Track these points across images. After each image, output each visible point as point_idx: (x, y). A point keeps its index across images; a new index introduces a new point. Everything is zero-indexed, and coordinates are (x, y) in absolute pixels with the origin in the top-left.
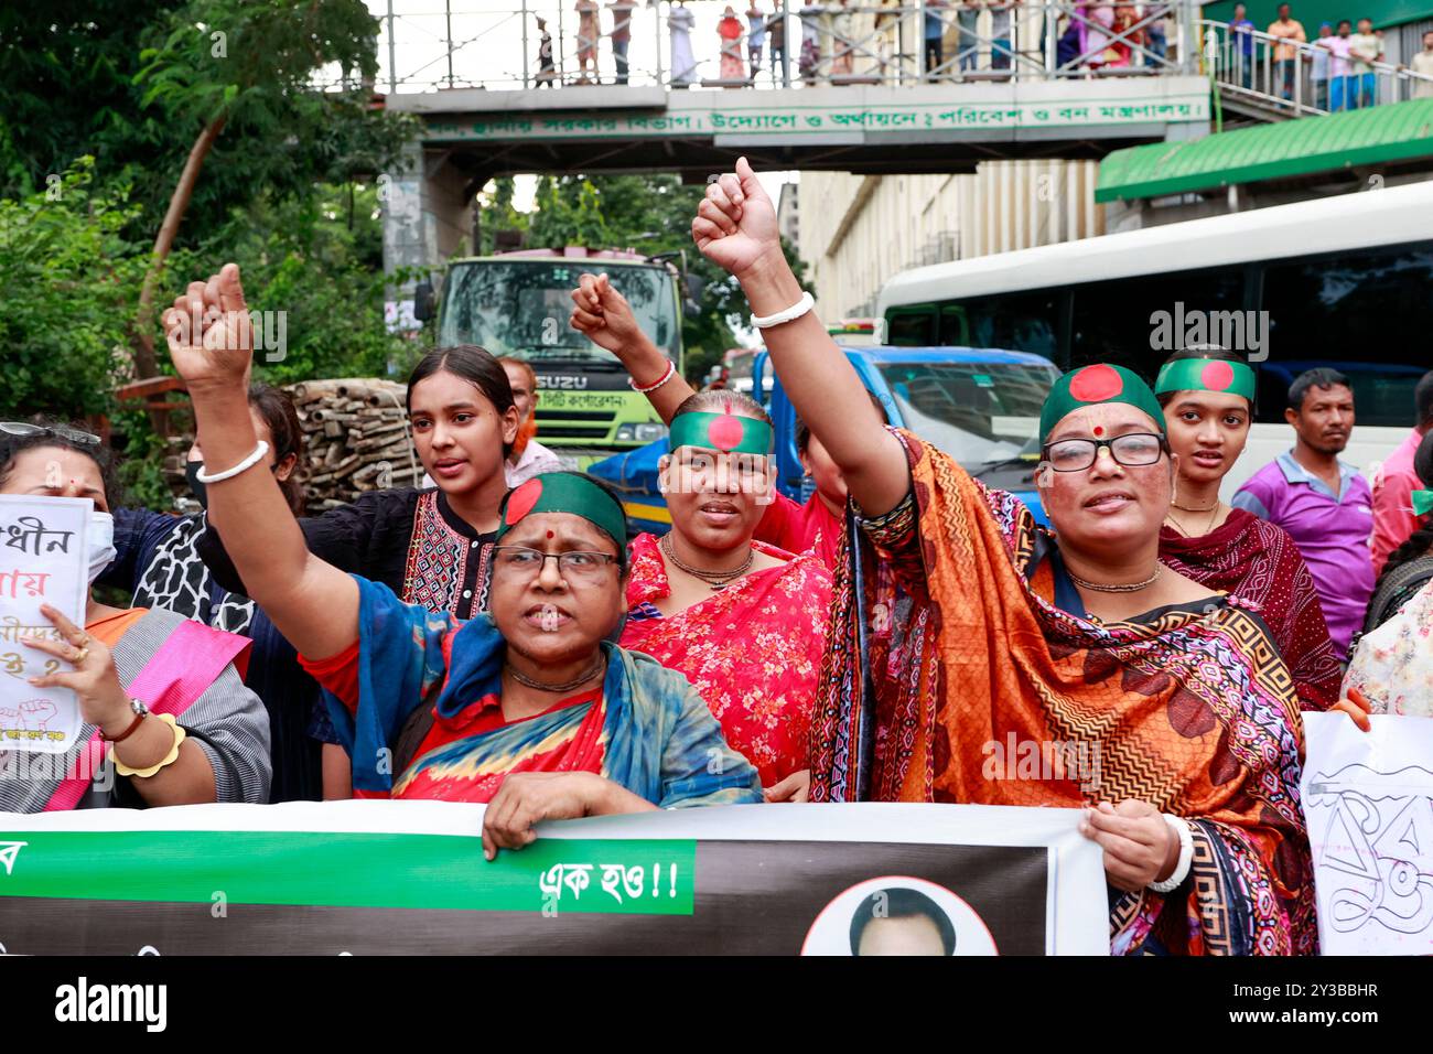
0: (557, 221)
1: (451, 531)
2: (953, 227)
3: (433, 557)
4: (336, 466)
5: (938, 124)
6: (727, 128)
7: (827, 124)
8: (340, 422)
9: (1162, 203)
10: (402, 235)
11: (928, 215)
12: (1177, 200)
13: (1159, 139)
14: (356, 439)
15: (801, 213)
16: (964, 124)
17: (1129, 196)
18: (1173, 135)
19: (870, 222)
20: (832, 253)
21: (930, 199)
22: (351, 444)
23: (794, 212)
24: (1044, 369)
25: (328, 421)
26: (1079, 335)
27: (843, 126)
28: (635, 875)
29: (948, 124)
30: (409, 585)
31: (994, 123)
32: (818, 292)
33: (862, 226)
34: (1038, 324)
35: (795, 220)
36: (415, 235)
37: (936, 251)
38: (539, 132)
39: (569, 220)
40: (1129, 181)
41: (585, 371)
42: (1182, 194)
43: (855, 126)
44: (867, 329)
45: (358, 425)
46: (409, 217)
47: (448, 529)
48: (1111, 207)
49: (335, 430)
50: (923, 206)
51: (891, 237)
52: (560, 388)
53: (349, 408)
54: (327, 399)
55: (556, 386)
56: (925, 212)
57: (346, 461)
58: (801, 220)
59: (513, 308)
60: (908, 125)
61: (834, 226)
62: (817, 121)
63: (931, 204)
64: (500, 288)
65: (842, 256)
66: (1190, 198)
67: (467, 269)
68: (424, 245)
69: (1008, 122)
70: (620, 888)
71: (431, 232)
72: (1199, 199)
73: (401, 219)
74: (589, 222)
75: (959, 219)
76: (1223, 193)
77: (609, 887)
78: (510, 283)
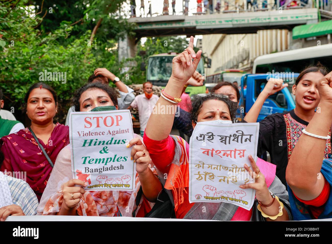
0: (152, 48)
1: (300, 124)
3: (295, 133)
5: (250, 22)
6: (199, 24)
7: (224, 23)
10: (123, 52)
12: (312, 38)
13: (304, 24)
16: (257, 21)
17: (301, 37)
18: (309, 23)
20: (212, 55)
27: (227, 23)
29: (253, 22)
30: (289, 142)
31: (264, 21)
36: (126, 52)
38: (154, 27)
39: (154, 48)
43: (230, 23)
47: (299, 123)
51: (228, 50)
54: (141, 89)
56: (238, 44)
60: (243, 22)
61: (213, 48)
62: (220, 22)
63: (240, 42)
64: (158, 63)
68: (127, 54)
69: (268, 21)
73: (122, 48)
75: (248, 45)
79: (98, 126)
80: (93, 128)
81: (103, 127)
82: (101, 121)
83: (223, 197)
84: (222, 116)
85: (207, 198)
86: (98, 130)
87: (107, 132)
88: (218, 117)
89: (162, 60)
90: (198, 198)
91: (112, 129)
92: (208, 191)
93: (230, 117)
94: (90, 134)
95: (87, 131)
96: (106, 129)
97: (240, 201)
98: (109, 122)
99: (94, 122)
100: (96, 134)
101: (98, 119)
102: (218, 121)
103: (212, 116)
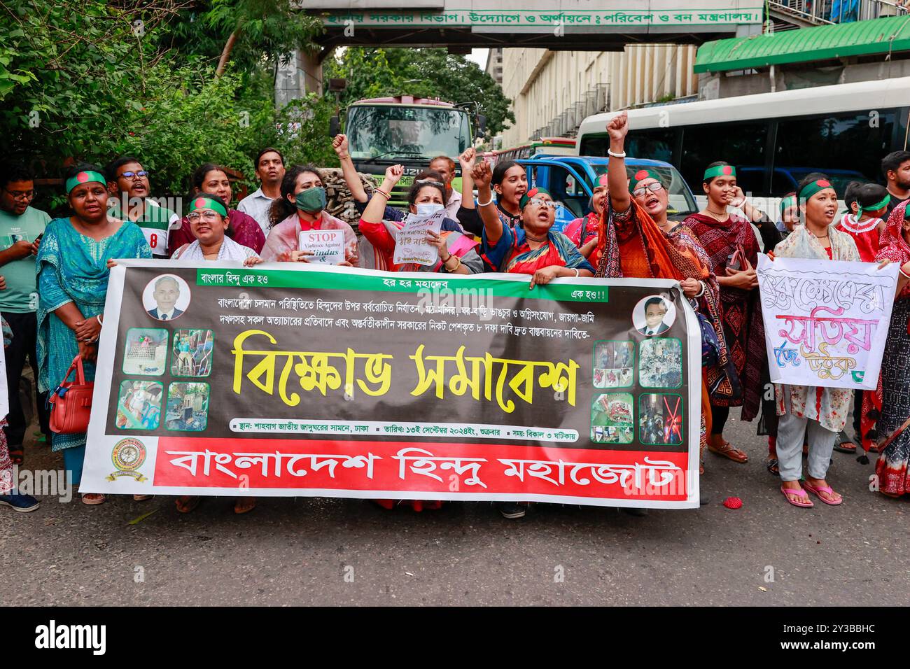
0: (363, 72)
2: (605, 80)
4: (333, 210)
5: (603, 22)
6: (479, 22)
7: (537, 21)
8: (335, 189)
9: (732, 74)
10: (286, 82)
11: (589, 72)
12: (741, 73)
13: (732, 35)
14: (342, 197)
15: (504, 65)
16: (619, 22)
17: (713, 69)
18: (741, 32)
19: (550, 74)
20: (525, 93)
21: (591, 62)
22: (339, 199)
23: (499, 65)
24: (669, 169)
25: (329, 188)
26: (686, 152)
27: (547, 22)
28: (594, 294)
29: (609, 22)
31: (636, 22)
32: (516, 118)
33: (545, 77)
34: (661, 145)
35: (500, 70)
36: (294, 82)
37: (595, 94)
40: (714, 61)
41: (422, 166)
42: (744, 70)
43: (553, 22)
44: (572, 145)
45: (344, 190)
46: (291, 72)
48: (702, 75)
49: (332, 192)
50: (587, 66)
51: (565, 85)
52: (409, 175)
53: (338, 182)
55: (407, 174)
56: (587, 71)
57: (337, 208)
58: (504, 70)
59: (376, 129)
60: (585, 22)
61: (528, 76)
62: (532, 19)
63: (591, 65)
64: (369, 118)
65: (531, 96)
66: (748, 72)
67: (356, 109)
68: (298, 89)
69: (644, 22)
70: (590, 297)
71: (302, 81)
72: (754, 72)
74: (382, 73)
75: (610, 76)
76: (767, 70)
77: (588, 296)
78: (375, 116)
79: (318, 240)
80: (315, 242)
81: (322, 242)
82: (320, 237)
83: (415, 259)
84: (436, 201)
85: (404, 259)
86: (318, 243)
87: (325, 244)
88: (432, 201)
89: (381, 112)
90: (399, 260)
91: (328, 243)
92: (406, 253)
93: (442, 201)
94: (313, 246)
95: (311, 244)
96: (324, 243)
97: (427, 261)
98: (326, 237)
99: (316, 237)
100: (318, 246)
101: (318, 235)
102: (431, 203)
103: (427, 200)
